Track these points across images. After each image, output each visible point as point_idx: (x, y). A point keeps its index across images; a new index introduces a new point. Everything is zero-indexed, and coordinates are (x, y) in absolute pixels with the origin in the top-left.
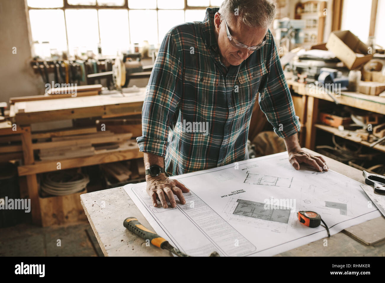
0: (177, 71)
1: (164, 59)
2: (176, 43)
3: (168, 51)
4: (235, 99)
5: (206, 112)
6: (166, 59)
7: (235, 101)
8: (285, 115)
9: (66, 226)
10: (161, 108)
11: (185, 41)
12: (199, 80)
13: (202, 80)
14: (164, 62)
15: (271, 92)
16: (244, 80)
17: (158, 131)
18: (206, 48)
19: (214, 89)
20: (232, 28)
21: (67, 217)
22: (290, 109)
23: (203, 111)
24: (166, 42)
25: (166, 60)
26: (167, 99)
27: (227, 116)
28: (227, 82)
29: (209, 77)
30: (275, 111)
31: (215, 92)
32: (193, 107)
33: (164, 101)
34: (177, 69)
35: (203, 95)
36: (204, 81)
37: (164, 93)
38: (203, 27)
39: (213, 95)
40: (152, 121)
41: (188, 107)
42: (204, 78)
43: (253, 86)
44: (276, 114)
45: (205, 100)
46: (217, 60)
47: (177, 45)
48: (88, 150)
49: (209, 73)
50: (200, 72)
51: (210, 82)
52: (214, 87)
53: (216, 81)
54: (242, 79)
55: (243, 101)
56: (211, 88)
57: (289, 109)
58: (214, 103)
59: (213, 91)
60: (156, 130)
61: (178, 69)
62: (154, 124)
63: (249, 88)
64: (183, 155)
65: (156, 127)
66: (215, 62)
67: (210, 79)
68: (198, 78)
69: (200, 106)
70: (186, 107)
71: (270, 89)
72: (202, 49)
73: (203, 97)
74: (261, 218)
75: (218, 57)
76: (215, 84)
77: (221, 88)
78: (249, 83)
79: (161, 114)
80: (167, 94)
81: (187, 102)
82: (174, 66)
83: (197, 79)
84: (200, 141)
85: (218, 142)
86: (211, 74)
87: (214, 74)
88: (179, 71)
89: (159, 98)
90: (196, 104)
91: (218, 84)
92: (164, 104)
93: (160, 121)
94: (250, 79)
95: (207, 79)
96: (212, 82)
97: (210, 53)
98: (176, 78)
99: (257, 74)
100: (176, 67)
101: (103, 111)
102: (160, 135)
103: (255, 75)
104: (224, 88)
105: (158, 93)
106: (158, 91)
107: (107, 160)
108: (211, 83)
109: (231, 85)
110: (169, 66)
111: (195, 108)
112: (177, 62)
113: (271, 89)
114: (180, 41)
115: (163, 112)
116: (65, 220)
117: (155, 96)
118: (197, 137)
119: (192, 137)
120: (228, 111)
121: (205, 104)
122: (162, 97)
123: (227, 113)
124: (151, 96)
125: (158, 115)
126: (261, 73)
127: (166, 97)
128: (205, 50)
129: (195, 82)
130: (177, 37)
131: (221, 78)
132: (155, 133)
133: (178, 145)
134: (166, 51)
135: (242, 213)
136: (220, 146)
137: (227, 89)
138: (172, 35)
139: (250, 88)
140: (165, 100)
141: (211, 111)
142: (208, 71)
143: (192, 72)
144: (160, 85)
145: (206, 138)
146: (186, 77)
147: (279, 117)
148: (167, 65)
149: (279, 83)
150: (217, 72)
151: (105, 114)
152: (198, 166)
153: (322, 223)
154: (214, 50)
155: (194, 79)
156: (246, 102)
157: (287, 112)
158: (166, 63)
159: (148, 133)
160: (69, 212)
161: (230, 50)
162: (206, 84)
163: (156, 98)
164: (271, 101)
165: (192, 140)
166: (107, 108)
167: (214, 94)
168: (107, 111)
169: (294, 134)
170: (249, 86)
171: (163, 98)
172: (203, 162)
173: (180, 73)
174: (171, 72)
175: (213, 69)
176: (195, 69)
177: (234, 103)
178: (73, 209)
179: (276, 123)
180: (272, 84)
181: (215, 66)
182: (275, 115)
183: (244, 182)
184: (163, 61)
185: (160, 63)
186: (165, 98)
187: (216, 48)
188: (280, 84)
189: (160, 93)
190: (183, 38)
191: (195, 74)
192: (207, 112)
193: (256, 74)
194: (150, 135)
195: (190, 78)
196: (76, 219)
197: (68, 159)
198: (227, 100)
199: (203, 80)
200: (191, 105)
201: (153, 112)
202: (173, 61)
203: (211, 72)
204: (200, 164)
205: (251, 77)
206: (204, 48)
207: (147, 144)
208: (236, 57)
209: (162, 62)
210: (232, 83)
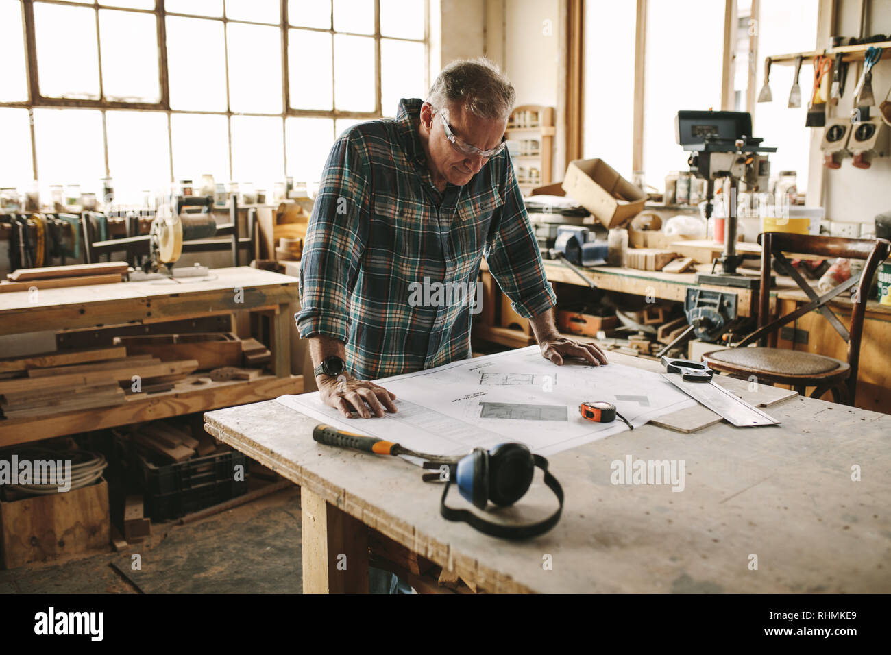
0: (362, 199)
1: (340, 179)
2: (359, 152)
3: (346, 165)
4: (454, 247)
5: (408, 269)
6: (343, 178)
7: (454, 250)
8: (530, 279)
9: (61, 562)
10: (339, 259)
11: (373, 149)
12: (397, 213)
13: (402, 214)
14: (340, 184)
15: (506, 238)
16: (467, 214)
17: (337, 298)
18: (408, 161)
19: (421, 228)
20: (454, 123)
21: (62, 544)
22: (539, 268)
23: (403, 266)
24: (340, 150)
25: (344, 180)
26: (348, 244)
27: (442, 274)
28: (442, 218)
29: (413, 209)
30: (515, 272)
31: (423, 233)
32: (385, 262)
33: (342, 247)
34: (361, 195)
35: (403, 239)
36: (406, 215)
37: (343, 235)
38: (398, 128)
39: (420, 239)
40: (325, 280)
41: (378, 262)
42: (406, 210)
43: (482, 225)
44: (516, 277)
45: (408, 248)
46: (425, 181)
47: (360, 155)
48: (111, 393)
49: (413, 201)
50: (398, 200)
51: (415, 216)
52: (421, 225)
53: (424, 216)
54: (465, 213)
55: (467, 249)
56: (417, 226)
57: (537, 266)
58: (422, 254)
59: (421, 231)
60: (333, 296)
61: (363, 194)
62: (328, 286)
63: (475, 228)
64: (366, 349)
65: (333, 291)
66: (423, 184)
67: (415, 211)
68: (395, 210)
69: (397, 259)
70: (373, 261)
71: (504, 235)
72: (400, 163)
73: (404, 243)
74: (525, 419)
75: (427, 175)
76: (423, 220)
77: (432, 228)
78: (476, 220)
79: (339, 270)
80: (348, 236)
81: (377, 253)
82: (357, 190)
83: (393, 211)
84: (395, 322)
85: (427, 322)
86: (416, 204)
87: (421, 203)
88: (365, 198)
89: (334, 243)
90: (391, 256)
91: (428, 220)
92: (344, 252)
93: (338, 281)
94: (476, 213)
95: (410, 211)
96: (419, 217)
97: (414, 169)
98: (359, 210)
99: (488, 206)
100: (359, 191)
101: (145, 308)
102: (340, 304)
103: (485, 207)
104: (437, 227)
105: (332, 234)
106: (332, 232)
107: (150, 416)
108: (417, 218)
109: (447, 222)
110: (350, 189)
111: (388, 263)
112: (362, 183)
113: (507, 234)
114: (366, 150)
115: (342, 266)
116: (58, 550)
117: (329, 239)
118: (390, 316)
119: (384, 316)
120: (444, 266)
121: (407, 254)
122: (339, 241)
123: (442, 269)
124: (321, 240)
125: (335, 271)
126: (493, 204)
127: (346, 241)
128: (405, 164)
129: (391, 216)
130: (360, 143)
131: (432, 212)
132: (331, 301)
133: (356, 334)
134: (342, 166)
135: (495, 415)
136: (430, 329)
137: (442, 228)
138: (350, 139)
139: (477, 229)
140: (345, 246)
141: (417, 267)
142: (412, 199)
143: (386, 201)
144: (335, 221)
145: (407, 317)
146: (378, 208)
147: (521, 282)
148: (346, 188)
149: (519, 224)
150: (425, 200)
151: (149, 314)
152: (393, 369)
153: (617, 417)
154: (421, 164)
155: (389, 211)
156: (471, 252)
157: (535, 272)
158: (343, 184)
159: (319, 302)
160: (67, 532)
161: (452, 158)
162: (409, 220)
163: (330, 242)
164: (507, 255)
165: (382, 320)
166: (153, 303)
167: (422, 237)
168: (153, 309)
169: (547, 309)
170: (476, 225)
171: (341, 244)
172: (400, 359)
173: (367, 203)
174: (353, 200)
175: (419, 197)
176: (390, 196)
177: (453, 253)
178: (77, 524)
179: (517, 293)
180: (508, 224)
181: (422, 190)
182: (515, 280)
183: (480, 384)
184: (337, 181)
185: (332, 185)
186: (343, 243)
187: (424, 161)
188: (521, 225)
189: (336, 234)
190: (369, 144)
191: (391, 203)
192: (410, 269)
193: (486, 205)
194: (322, 305)
195: (384, 210)
196: (81, 547)
197: (66, 414)
198: (442, 247)
199: (404, 213)
200: (382, 257)
201: (326, 267)
202: (354, 180)
203: (416, 200)
204: (397, 363)
205: (478, 210)
206: (403, 161)
207: (318, 320)
208: (461, 170)
209: (336, 183)
210: (449, 218)
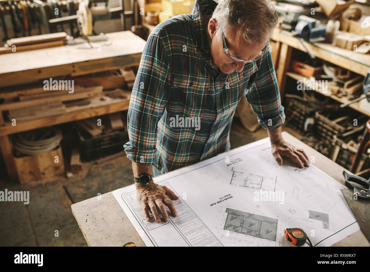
0: (166, 77)
1: (152, 65)
2: (165, 47)
3: (156, 56)
4: (223, 101)
5: (193, 114)
6: (154, 65)
7: (223, 103)
8: (272, 109)
9: (43, 182)
10: (150, 117)
11: (175, 44)
12: (188, 84)
13: (191, 84)
14: (152, 68)
15: (259, 86)
16: (233, 81)
17: (147, 141)
18: (197, 51)
19: (203, 93)
20: (230, 40)
21: (44, 174)
22: (277, 103)
23: (190, 113)
24: (153, 43)
25: (155, 66)
26: (156, 107)
27: (215, 118)
28: (217, 85)
29: (198, 82)
30: (262, 104)
31: (204, 96)
32: (180, 109)
33: (152, 109)
34: (166, 75)
35: (191, 99)
36: (194, 85)
37: (153, 101)
38: (193, 26)
39: (202, 99)
40: (140, 131)
41: (175, 109)
42: (194, 82)
43: (243, 86)
44: (262, 107)
45: (194, 104)
46: (208, 63)
47: (166, 49)
49: (199, 77)
50: (190, 76)
51: (199, 86)
52: (203, 91)
53: (205, 86)
54: (232, 80)
55: (231, 101)
56: (201, 92)
57: (276, 102)
58: (203, 106)
59: (203, 95)
60: (145, 140)
61: (167, 74)
62: (142, 135)
63: (238, 88)
64: (167, 150)
65: (145, 138)
66: (206, 65)
67: (200, 83)
68: (187, 83)
69: (187, 109)
70: (172, 109)
71: (258, 84)
72: (192, 51)
73: (191, 101)
74: (250, 235)
75: (210, 60)
76: (205, 88)
77: (211, 92)
78: (239, 83)
79: (150, 124)
80: (156, 102)
81: (174, 105)
82: (162, 72)
83: (186, 84)
84: (185, 138)
85: (204, 139)
86: (201, 78)
87: (204, 77)
88: (168, 77)
89: (147, 107)
90: (184, 106)
91: (208, 89)
92: (153, 112)
93: (149, 131)
94: (240, 79)
95: (197, 83)
96: (202, 87)
97: (201, 56)
98: (164, 84)
99: (248, 74)
100: (164, 73)
101: (71, 69)
102: (149, 144)
103: (246, 74)
104: (213, 91)
105: (146, 101)
106: (146, 100)
107: (79, 117)
108: (201, 88)
109: (220, 86)
110: (158, 73)
111: (182, 109)
112: (166, 68)
113: (259, 83)
114: (170, 45)
115: (152, 121)
116: (42, 176)
117: (143, 105)
118: (182, 135)
119: (178, 136)
120: (216, 114)
121: (193, 107)
122: (150, 105)
123: (215, 115)
124: (139, 105)
125: (147, 126)
126: (252, 71)
127: (155, 106)
128: (196, 52)
129: (184, 87)
130: (166, 40)
131: (211, 81)
132: (144, 143)
133: (163, 140)
134: (154, 56)
135: (232, 227)
136: (206, 142)
137: (216, 91)
138: (160, 37)
139: (239, 89)
140: (154, 108)
141: (199, 114)
142: (198, 75)
143: (181, 77)
144: (148, 93)
145: (192, 136)
146: (176, 82)
147: (264, 110)
148: (155, 71)
149: (268, 78)
150: (207, 75)
151: (74, 71)
152: (182, 160)
154: (206, 52)
155: (183, 84)
156: (234, 102)
157: (274, 105)
158: (154, 69)
159: (137, 143)
160: (46, 169)
162: (195, 89)
163: (145, 107)
164: (258, 94)
165: (177, 138)
166: (76, 66)
167: (203, 98)
168: (76, 68)
169: (278, 127)
170: (239, 87)
171: (151, 107)
172: (187, 156)
173: (169, 79)
174: (160, 79)
175: (203, 73)
176: (184, 74)
177: (222, 105)
180: (261, 78)
181: (205, 69)
182: (261, 108)
183: (231, 184)
184: (150, 66)
185: (147, 68)
186: (153, 106)
187: (208, 51)
188: (269, 78)
189: (149, 101)
190: (172, 41)
191: (185, 79)
192: (194, 115)
193: (247, 73)
194: (138, 145)
195: (179, 83)
196: (52, 175)
198: (216, 103)
199: (193, 84)
200: (178, 107)
201: (141, 123)
202: (161, 66)
203: (201, 76)
204: (184, 158)
205: (241, 77)
206: (194, 50)
207: (136, 154)
208: (229, 67)
209: (149, 67)
210: (221, 84)
